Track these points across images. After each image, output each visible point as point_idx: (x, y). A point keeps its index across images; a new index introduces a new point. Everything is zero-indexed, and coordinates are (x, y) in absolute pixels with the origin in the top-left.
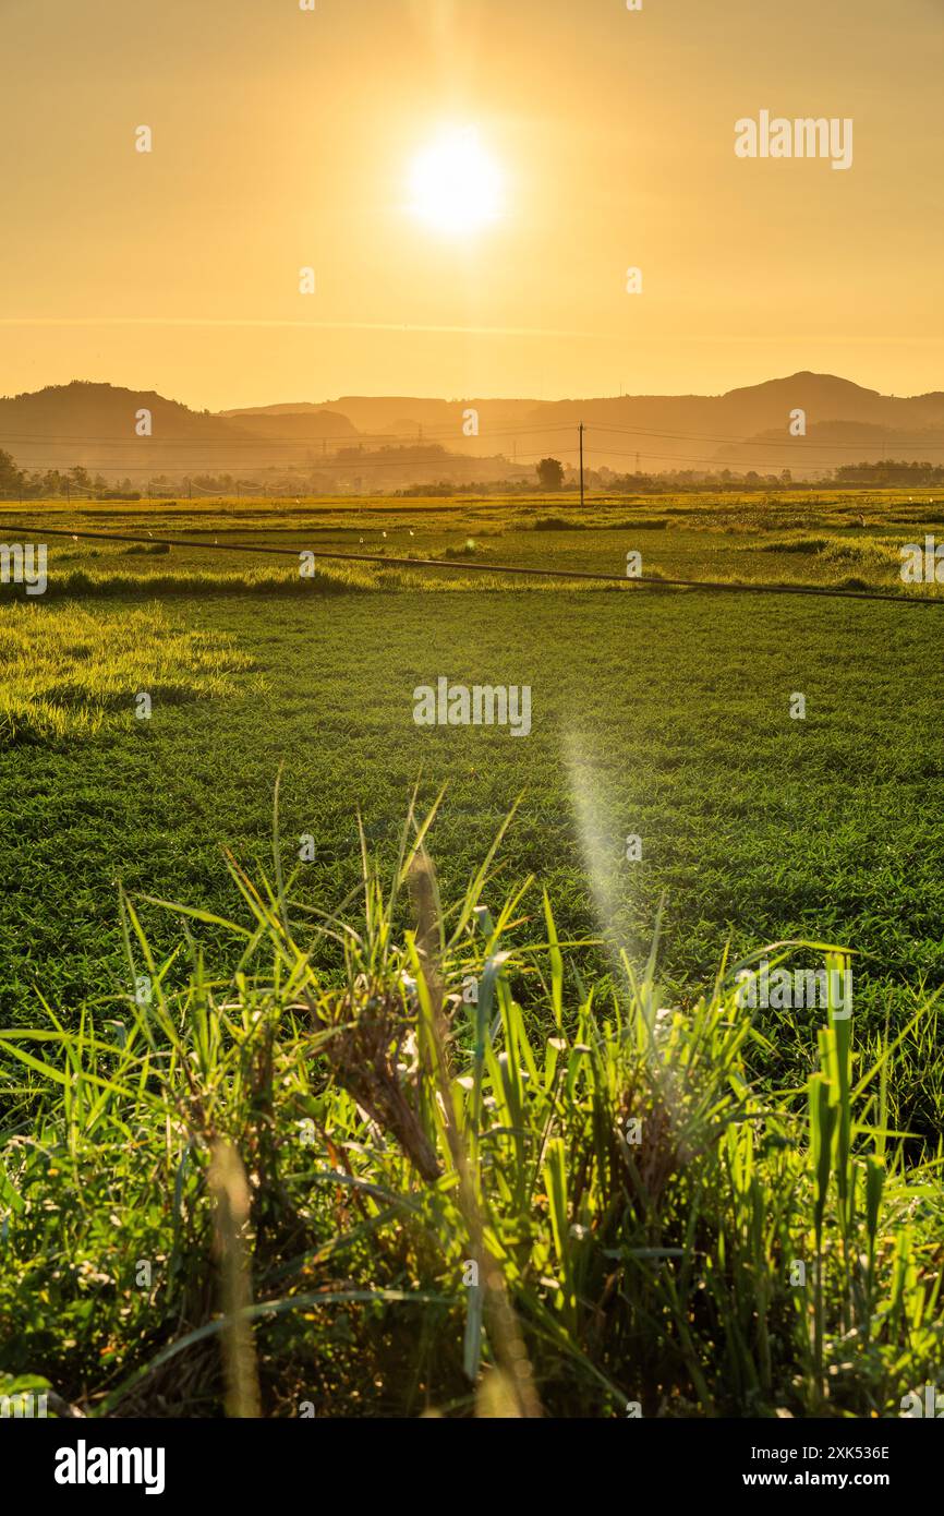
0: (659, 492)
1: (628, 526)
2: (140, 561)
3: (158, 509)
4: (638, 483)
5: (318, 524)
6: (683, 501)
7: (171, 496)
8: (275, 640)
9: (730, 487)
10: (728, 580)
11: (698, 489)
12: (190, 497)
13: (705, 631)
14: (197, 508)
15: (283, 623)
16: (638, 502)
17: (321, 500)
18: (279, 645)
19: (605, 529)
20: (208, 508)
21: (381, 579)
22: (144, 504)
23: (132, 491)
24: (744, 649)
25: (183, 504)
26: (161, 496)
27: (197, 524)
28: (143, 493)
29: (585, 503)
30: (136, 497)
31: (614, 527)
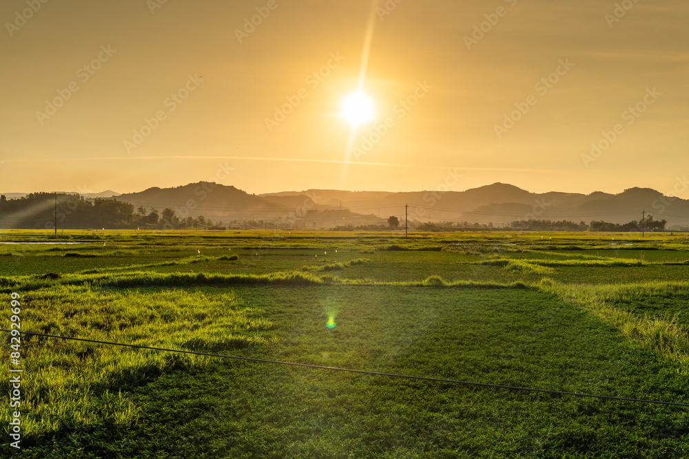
0: (438, 231)
1: (426, 249)
2: (226, 263)
3: (233, 235)
4: (429, 227)
5: (298, 246)
6: (448, 236)
7: (238, 229)
8: (281, 312)
9: (467, 229)
10: (468, 283)
11: (454, 230)
12: (246, 229)
13: (458, 310)
14: (249, 235)
15: (284, 302)
16: (429, 236)
17: (299, 232)
18: (282, 315)
19: (416, 250)
20: (254, 236)
21: (324, 279)
22: (228, 233)
23: (223, 226)
24: (475, 321)
25: (244, 233)
26: (234, 228)
27: (249, 244)
28: (227, 227)
29: (408, 236)
30: (224, 229)
31: (419, 250)
